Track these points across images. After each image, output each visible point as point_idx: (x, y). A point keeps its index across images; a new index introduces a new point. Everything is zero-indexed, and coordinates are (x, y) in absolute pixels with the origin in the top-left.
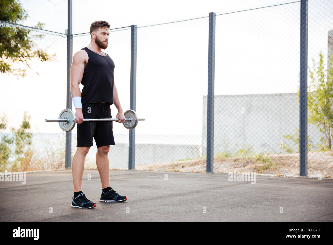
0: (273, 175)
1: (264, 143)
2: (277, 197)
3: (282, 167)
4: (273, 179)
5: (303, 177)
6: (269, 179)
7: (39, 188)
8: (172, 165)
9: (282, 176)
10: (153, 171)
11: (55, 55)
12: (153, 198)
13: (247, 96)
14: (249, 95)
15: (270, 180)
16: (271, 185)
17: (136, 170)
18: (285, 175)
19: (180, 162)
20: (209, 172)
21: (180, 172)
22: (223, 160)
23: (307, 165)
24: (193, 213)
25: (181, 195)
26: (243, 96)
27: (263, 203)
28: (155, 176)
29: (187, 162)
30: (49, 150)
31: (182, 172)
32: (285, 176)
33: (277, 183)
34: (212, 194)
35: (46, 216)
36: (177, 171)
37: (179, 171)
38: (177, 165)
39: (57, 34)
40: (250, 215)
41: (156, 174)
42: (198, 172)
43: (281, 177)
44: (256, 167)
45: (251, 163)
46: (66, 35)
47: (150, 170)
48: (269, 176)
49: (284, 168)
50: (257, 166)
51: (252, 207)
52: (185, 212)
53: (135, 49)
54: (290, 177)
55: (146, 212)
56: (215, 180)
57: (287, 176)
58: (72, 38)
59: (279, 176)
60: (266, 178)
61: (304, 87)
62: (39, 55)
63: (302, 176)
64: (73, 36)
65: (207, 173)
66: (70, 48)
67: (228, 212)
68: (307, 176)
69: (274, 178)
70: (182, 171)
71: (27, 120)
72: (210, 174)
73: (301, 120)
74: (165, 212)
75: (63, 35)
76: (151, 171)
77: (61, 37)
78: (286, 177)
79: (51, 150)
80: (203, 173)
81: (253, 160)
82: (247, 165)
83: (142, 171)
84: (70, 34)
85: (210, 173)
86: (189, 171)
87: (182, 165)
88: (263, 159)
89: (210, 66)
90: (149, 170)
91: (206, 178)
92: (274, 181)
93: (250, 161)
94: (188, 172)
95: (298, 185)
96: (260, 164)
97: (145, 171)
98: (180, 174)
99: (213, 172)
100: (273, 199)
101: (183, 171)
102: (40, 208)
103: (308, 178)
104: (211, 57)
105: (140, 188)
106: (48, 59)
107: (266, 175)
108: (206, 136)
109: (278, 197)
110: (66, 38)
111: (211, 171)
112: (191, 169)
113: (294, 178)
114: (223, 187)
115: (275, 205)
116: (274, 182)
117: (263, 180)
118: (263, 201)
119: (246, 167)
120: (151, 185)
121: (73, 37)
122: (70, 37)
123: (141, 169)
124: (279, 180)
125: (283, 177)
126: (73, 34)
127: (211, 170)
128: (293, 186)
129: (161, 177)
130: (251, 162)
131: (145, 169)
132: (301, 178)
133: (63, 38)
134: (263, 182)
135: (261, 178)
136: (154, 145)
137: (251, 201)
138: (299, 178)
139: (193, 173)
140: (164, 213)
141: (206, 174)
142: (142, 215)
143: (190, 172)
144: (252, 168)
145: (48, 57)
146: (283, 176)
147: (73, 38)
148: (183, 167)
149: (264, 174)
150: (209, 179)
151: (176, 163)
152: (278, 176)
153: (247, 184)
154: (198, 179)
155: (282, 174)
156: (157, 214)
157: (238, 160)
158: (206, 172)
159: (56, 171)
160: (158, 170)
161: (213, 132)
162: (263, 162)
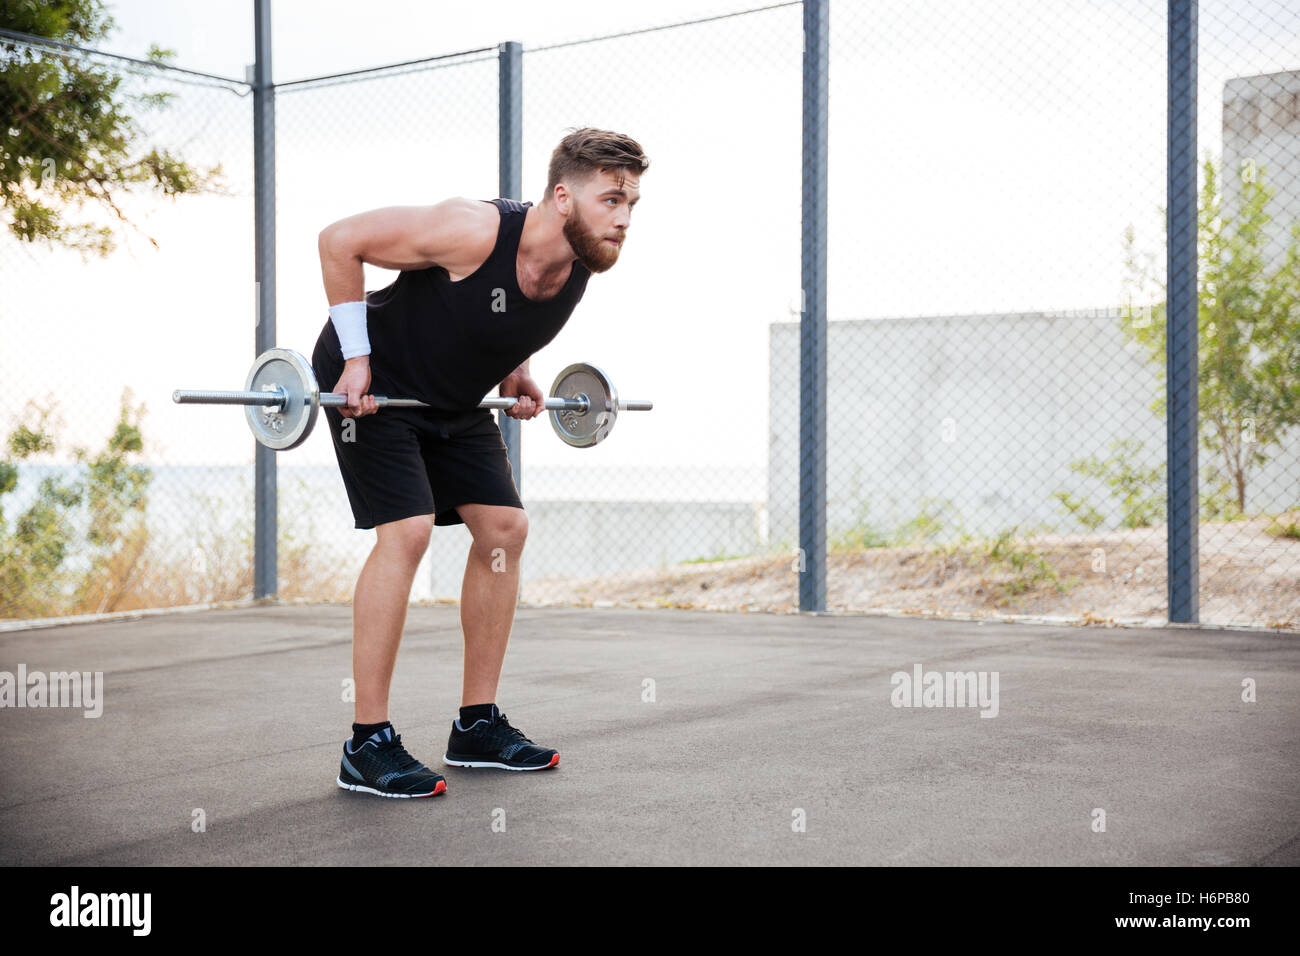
0: (1063, 619)
1: (988, 491)
2: (1110, 722)
3: (1082, 584)
4: (1065, 638)
5: (1181, 625)
6: (1049, 637)
7: (129, 688)
8: (662, 583)
9: (1096, 622)
10: (591, 606)
11: (216, 172)
12: (594, 732)
13: (929, 321)
14: (938, 317)
15: (1057, 640)
16: (1064, 664)
17: (525, 606)
18: (1108, 619)
19: (690, 569)
20: (810, 609)
21: (696, 611)
22: (857, 558)
23: (1198, 579)
24: (768, 809)
25: (710, 717)
26: (912, 323)
27: (1061, 750)
28: (600, 627)
29: (718, 566)
30: (204, 528)
31: (703, 610)
32: (1112, 621)
33: (1086, 655)
34: (837, 708)
35: (124, 830)
36: (686, 608)
37: (691, 607)
38: (682, 582)
39: (213, 81)
40: (1018, 814)
41: (603, 620)
42: (765, 612)
43: (1096, 628)
44: (984, 583)
45: (966, 571)
46: (247, 89)
47: (579, 602)
48: (1046, 625)
49: (1090, 588)
50: (990, 582)
51: (1020, 773)
52: (735, 799)
53: (514, 135)
54: (1132, 626)
55: (563, 804)
56: (839, 642)
57: (1116, 621)
58: (272, 98)
59: (1088, 624)
60: (1036, 630)
61: (1184, 269)
62: (158, 172)
63: (1177, 622)
64: (277, 89)
65: (801, 614)
66: (267, 137)
67: (920, 797)
68: (1197, 621)
69: (1068, 630)
70: (704, 607)
71: (131, 422)
72: (812, 617)
73: (1172, 403)
74: (645, 804)
75: (236, 86)
76: (583, 606)
77: (227, 94)
78: (1116, 626)
79: (211, 530)
80: (787, 614)
81: (973, 557)
82: (949, 578)
83: (549, 607)
84: (266, 82)
85: (814, 614)
86: (730, 608)
87: (702, 580)
88: (1011, 556)
89: (809, 195)
90: (578, 605)
91: (800, 635)
92: (1070, 644)
93: (959, 563)
94: (727, 612)
95: (1176, 661)
96: (999, 575)
97: (560, 606)
98: (697, 621)
99: (824, 608)
100: (1098, 733)
101: (709, 608)
102: (109, 788)
103: (1204, 627)
104: (813, 161)
105: (537, 682)
106: (191, 184)
107: (1035, 619)
108: (798, 470)
109: (1115, 721)
110: (250, 98)
111: (819, 604)
112: (735, 596)
113: (1147, 629)
114: (874, 675)
115: (1114, 761)
116: (1074, 649)
117: (1028, 639)
118: (1056, 738)
119: (948, 586)
120: (588, 670)
121: (274, 93)
122: (266, 94)
123: (546, 602)
124: (1092, 640)
125: (1104, 627)
126: (276, 81)
127: (816, 603)
128: (1154, 665)
129: (623, 633)
130: (964, 566)
131: (560, 599)
132: (1173, 628)
133: (236, 97)
134: (1031, 647)
135: (1017, 634)
136: (593, 504)
137: (1007, 741)
138: (1164, 629)
139: (748, 613)
140: (644, 807)
141: (799, 618)
142: (544, 819)
143: (734, 611)
144: (971, 589)
145: (191, 178)
146: (1100, 622)
147: (276, 96)
148: (704, 587)
149: (1024, 617)
150: (811, 641)
151: (676, 570)
152: (1084, 623)
153: (971, 658)
154: (768, 639)
155: (1096, 615)
156: (612, 813)
157: (913, 557)
158: (797, 610)
159: (217, 609)
160: (610, 604)
161: (825, 453)
162: (1011, 566)
